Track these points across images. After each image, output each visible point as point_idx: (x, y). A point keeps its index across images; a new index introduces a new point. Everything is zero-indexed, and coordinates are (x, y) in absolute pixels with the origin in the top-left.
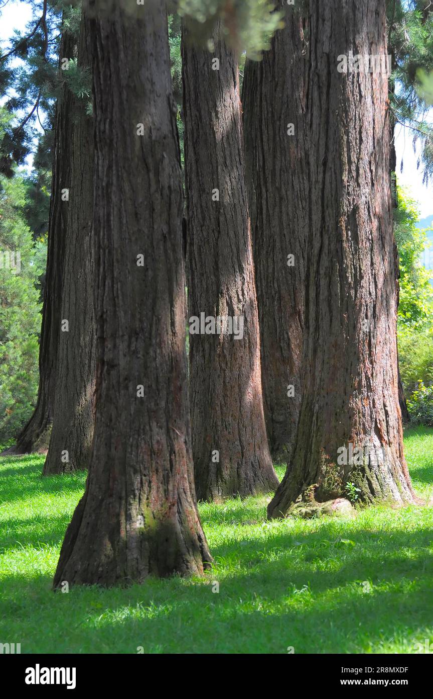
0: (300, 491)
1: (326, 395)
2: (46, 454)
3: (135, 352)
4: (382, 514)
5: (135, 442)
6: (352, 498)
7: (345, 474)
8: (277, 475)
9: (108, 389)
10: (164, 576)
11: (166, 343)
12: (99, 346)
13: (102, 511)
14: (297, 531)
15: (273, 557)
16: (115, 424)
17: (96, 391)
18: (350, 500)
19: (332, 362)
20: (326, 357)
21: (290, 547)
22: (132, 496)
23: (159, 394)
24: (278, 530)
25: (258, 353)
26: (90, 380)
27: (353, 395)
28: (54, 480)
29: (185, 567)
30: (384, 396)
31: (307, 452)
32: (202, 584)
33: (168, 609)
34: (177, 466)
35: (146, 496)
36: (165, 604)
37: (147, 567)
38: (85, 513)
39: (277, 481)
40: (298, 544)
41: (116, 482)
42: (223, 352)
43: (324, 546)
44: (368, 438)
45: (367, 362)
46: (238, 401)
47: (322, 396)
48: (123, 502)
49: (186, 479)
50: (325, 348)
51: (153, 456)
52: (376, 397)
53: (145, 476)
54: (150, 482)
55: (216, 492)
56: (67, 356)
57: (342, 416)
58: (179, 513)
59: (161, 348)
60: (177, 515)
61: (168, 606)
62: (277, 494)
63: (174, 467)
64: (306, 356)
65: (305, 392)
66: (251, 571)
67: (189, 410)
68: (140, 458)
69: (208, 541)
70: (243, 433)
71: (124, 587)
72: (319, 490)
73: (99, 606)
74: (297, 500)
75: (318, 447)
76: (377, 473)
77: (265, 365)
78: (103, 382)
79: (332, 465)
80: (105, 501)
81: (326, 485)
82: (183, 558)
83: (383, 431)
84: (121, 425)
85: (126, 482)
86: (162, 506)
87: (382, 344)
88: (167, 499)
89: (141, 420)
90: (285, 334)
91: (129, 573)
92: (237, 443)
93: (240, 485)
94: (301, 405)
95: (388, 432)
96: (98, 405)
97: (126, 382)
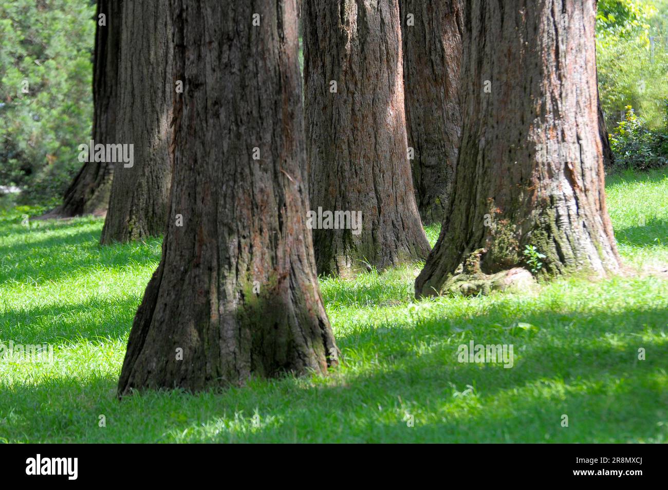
0: (459, 259)
1: (495, 125)
2: (104, 217)
3: (228, 65)
4: (575, 289)
5: (229, 191)
6: (532, 267)
7: (523, 235)
8: (429, 239)
9: (191, 118)
10: (273, 376)
11: (272, 52)
12: (177, 57)
13: (185, 287)
14: (456, 313)
15: (423, 349)
16: (202, 166)
17: (174, 121)
18: (530, 271)
19: (504, 78)
20: (496, 71)
21: (447, 335)
22: (227, 266)
23: (262, 123)
24: (431, 312)
25: (400, 69)
26: (165, 110)
27: (533, 124)
28: (116, 250)
29: (301, 364)
30: (577, 125)
31: (469, 205)
32: (326, 386)
33: (278, 421)
34: (289, 224)
35: (245, 265)
36: (274, 414)
37: (249, 364)
38: (161, 290)
39: (428, 246)
40: (459, 330)
41: (204, 247)
42: (351, 68)
43: (495, 332)
44: (555, 184)
45: (554, 77)
46: (373, 136)
47: (489, 126)
48: (215, 274)
49: (301, 242)
50: (494, 58)
51: (255, 210)
52: (566, 127)
53: (244, 237)
54: (251, 246)
55: (344, 263)
56: (132, 77)
57: (519, 154)
58: (292, 288)
59: (264, 59)
60: (289, 291)
61: (280, 417)
62: (428, 262)
63: (284, 225)
64: (467, 70)
65: (466, 120)
66: (394, 367)
67: (305, 146)
68: (237, 213)
69: (334, 329)
70: (380, 180)
71: (217, 392)
72: (487, 256)
73: (182, 418)
74: (457, 271)
75: (485, 197)
76: (569, 232)
77: (409, 88)
78: (184, 107)
79: (504, 222)
80: (189, 273)
81: (496, 250)
82: (298, 351)
83: (576, 174)
84: (210, 167)
85: (218, 247)
86: (268, 279)
87: (574, 51)
88: (275, 269)
89: (238, 160)
90: (437, 42)
91: (223, 371)
92: (372, 194)
93: (376, 253)
94: (461, 139)
95: (583, 175)
96: (177, 140)
97: (217, 107)
